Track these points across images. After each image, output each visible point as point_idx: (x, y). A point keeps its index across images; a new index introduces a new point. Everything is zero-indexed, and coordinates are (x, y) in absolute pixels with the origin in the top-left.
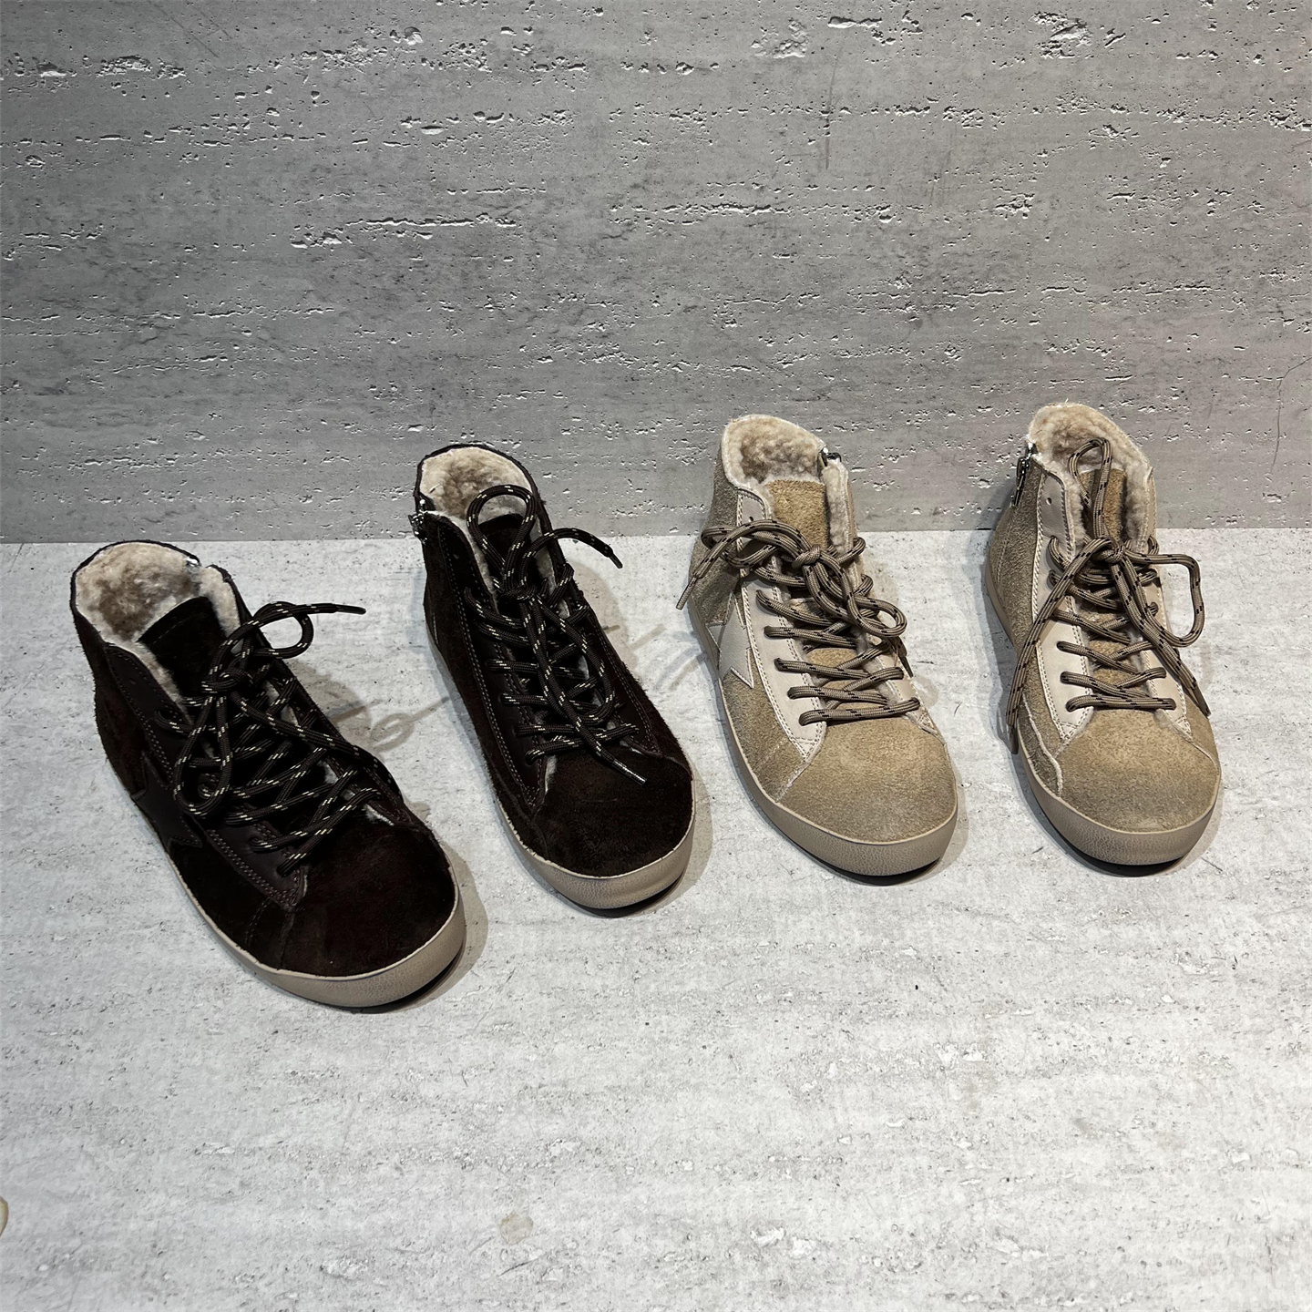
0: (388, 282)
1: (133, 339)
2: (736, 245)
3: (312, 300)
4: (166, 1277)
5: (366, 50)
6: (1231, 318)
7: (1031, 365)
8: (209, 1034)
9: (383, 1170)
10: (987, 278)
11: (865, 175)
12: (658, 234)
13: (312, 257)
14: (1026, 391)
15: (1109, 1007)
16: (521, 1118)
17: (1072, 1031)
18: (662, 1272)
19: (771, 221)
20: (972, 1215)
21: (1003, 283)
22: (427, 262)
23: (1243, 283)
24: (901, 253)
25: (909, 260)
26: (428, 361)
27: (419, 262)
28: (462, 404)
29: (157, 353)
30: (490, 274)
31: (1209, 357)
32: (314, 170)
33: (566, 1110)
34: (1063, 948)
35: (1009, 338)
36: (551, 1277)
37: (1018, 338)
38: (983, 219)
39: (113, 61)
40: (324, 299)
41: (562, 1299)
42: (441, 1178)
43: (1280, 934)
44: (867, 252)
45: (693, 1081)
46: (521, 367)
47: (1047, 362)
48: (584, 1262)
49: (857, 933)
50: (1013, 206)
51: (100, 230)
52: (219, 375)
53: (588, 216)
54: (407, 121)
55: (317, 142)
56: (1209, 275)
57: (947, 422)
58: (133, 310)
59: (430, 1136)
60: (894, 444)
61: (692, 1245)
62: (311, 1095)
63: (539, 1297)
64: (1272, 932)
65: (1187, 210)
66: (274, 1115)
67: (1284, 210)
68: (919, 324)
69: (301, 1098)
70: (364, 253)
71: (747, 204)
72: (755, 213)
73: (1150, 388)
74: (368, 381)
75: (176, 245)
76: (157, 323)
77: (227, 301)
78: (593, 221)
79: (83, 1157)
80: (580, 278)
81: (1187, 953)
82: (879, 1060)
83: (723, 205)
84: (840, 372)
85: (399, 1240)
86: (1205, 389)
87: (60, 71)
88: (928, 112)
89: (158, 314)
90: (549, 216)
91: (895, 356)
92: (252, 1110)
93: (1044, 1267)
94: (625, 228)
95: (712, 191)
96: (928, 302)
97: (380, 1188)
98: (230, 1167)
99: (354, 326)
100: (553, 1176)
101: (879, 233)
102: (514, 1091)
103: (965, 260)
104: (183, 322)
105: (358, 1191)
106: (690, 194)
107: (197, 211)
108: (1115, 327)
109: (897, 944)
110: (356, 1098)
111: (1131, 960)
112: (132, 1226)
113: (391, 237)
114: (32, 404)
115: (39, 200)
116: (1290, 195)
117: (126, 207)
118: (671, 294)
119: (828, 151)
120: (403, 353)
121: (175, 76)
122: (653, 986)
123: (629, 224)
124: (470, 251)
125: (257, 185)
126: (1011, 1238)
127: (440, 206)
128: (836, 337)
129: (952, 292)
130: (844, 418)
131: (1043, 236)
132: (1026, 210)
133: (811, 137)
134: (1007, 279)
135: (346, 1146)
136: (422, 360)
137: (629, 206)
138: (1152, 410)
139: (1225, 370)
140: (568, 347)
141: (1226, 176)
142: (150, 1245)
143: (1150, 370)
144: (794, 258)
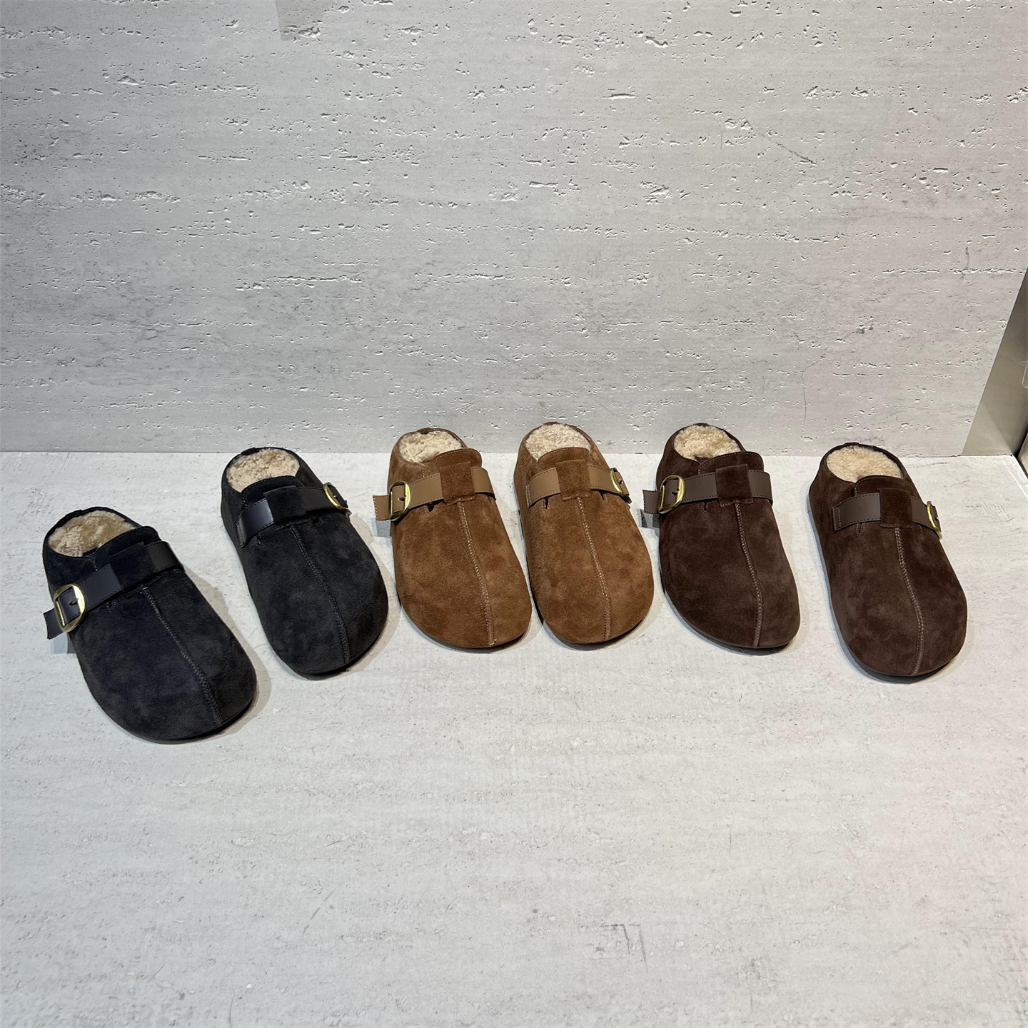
0: (289, 310)
2: (485, 295)
3: (246, 319)
4: (150, 845)
5: (279, 191)
6: (769, 339)
7: (656, 362)
9: (266, 796)
10: (626, 316)
11: (555, 261)
12: (442, 289)
13: (247, 296)
14: (656, 377)
15: (667, 720)
16: (342, 771)
17: (645, 732)
18: (410, 846)
19: (504, 283)
20: (577, 821)
21: (636, 319)
22: (312, 300)
23: (773, 320)
24: (579, 302)
25: (582, 306)
26: (312, 352)
27: (307, 300)
28: (331, 376)
29: (156, 345)
30: (348, 306)
31: (759, 360)
32: (250, 251)
33: (367, 767)
34: (647, 688)
35: (643, 348)
36: (351, 848)
37: (648, 348)
38: (622, 285)
39: (142, 194)
40: (253, 318)
41: (358, 858)
42: (297, 800)
43: (768, 684)
44: (558, 301)
45: (437, 753)
46: (365, 357)
47: (665, 362)
48: (371, 841)
49: (535, 679)
50: (638, 278)
51: (128, 278)
52: (191, 358)
53: (403, 278)
54: (301, 227)
55: (252, 236)
56: (753, 316)
57: (613, 392)
59: (292, 779)
60: (582, 404)
61: (428, 833)
62: (229, 758)
64: (764, 683)
65: (736, 282)
66: (209, 767)
67: (791, 283)
68: (591, 340)
69: (224, 759)
71: (491, 273)
72: (495, 279)
73: (727, 377)
74: (277, 363)
75: (171, 287)
76: (157, 329)
77: (198, 318)
78: (405, 281)
79: (106, 787)
80: (399, 311)
81: (715, 693)
82: (538, 744)
83: (477, 275)
84: (548, 364)
85: (274, 829)
86: (759, 377)
87: (113, 198)
88: (586, 230)
89: (158, 324)
90: (380, 278)
91: (579, 356)
92: (198, 765)
93: (612, 847)
94: (423, 285)
95: (470, 267)
96: (595, 329)
97: (265, 804)
98: (185, 793)
99: (270, 333)
100: (358, 800)
101: (565, 291)
102: (340, 757)
103: (613, 306)
104: (173, 329)
105: (253, 805)
106: (459, 268)
107: (183, 270)
108: (702, 343)
109: (556, 685)
110: (254, 760)
111: (683, 696)
112: (133, 821)
113: (292, 286)
114: (82, 372)
115: (96, 263)
116: (792, 274)
117: (144, 267)
118: (449, 320)
119: (533, 247)
120: (298, 348)
121: (175, 202)
122: (420, 705)
123: (425, 283)
124: (336, 295)
125: (218, 257)
126: (596, 833)
127: (319, 271)
128: (544, 345)
129: (608, 323)
130: (552, 389)
131: (656, 295)
132: (646, 281)
133: (524, 242)
134: (638, 316)
135: (248, 783)
136: (309, 352)
137: (425, 273)
138: (729, 388)
139: (769, 367)
140: (392, 347)
141: (755, 264)
142: (141, 830)
143: (725, 366)
144: (519, 303)
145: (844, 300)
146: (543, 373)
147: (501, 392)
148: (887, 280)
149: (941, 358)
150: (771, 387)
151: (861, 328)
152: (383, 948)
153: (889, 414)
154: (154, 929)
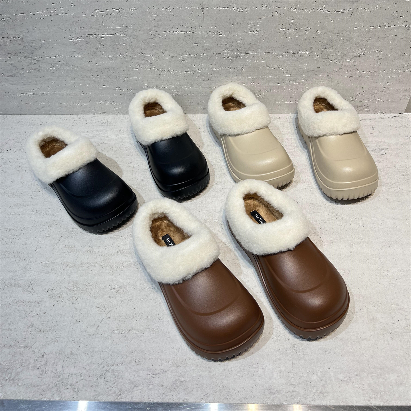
1: (31, 63)
2: (183, 41)
3: (75, 54)
4: (33, 289)
6: (316, 60)
7: (263, 72)
8: (46, 236)
9: (84, 268)
10: (249, 50)
11: (214, 24)
12: (162, 38)
13: (75, 43)
14: (263, 79)
16: (117, 257)
19: (191, 35)
21: (253, 51)
22: (104, 45)
23: (318, 51)
24: (226, 43)
25: (228, 45)
26: (106, 69)
27: (102, 45)
28: (116, 80)
29: (37, 67)
30: (120, 47)
31: (311, 70)
32: (73, 22)
33: (128, 256)
35: (257, 65)
36: (119, 292)
37: (259, 65)
38: (246, 35)
40: (78, 54)
41: (122, 296)
42: (97, 270)
44: (217, 43)
46: (130, 71)
47: (268, 71)
48: (128, 288)
50: (254, 32)
51: (21, 36)
52: (53, 72)
53: (144, 34)
54: (95, 10)
55: (74, 15)
56: (308, 49)
58: (31, 56)
59: (95, 260)
62: (69, 251)
63: (117, 296)
65: (300, 33)
66: (60, 255)
67: (326, 33)
68: (233, 61)
69: (66, 251)
70: (87, 42)
71: (185, 30)
72: (187, 33)
73: (296, 78)
74: (91, 74)
75: (40, 40)
76: (37, 59)
77: (54, 54)
79: (15, 263)
80: (143, 49)
83: (178, 31)
84: (213, 73)
85: (86, 283)
86: (311, 78)
88: (228, 8)
89: (37, 57)
90: (134, 34)
91: (228, 69)
92: (55, 254)
94: (154, 37)
95: (175, 27)
96: (234, 56)
97: (83, 272)
98: (49, 266)
99: (86, 60)
100: (123, 270)
101: (220, 38)
102: (117, 251)
103: (243, 45)
104: (43, 59)
105: (78, 272)
106: (170, 28)
107: (45, 32)
108: (285, 62)
110: (79, 252)
112: (26, 278)
113: (94, 38)
114: (7, 79)
115: (5, 29)
116: (327, 29)
117: (27, 31)
118: (167, 53)
119: (204, 18)
120: (100, 67)
124: (114, 42)
125: (59, 26)
127: (105, 31)
128: (211, 64)
129: (240, 53)
130: (216, 85)
131: (262, 39)
132: (257, 33)
133: (199, 15)
134: (254, 50)
135: (76, 262)
136: (105, 69)
137: (154, 31)
138: (297, 84)
139: (315, 73)
140: (142, 66)
141: (309, 24)
142: (30, 282)
143: (295, 73)
144: (198, 45)
145: (351, 41)
146: (211, 77)
147: (192, 86)
148: (372, 31)
149: (396, 69)
150: (317, 83)
151: (359, 54)
152: (130, 336)
153: (371, 94)
154: (32, 326)
